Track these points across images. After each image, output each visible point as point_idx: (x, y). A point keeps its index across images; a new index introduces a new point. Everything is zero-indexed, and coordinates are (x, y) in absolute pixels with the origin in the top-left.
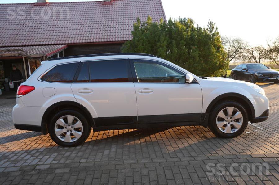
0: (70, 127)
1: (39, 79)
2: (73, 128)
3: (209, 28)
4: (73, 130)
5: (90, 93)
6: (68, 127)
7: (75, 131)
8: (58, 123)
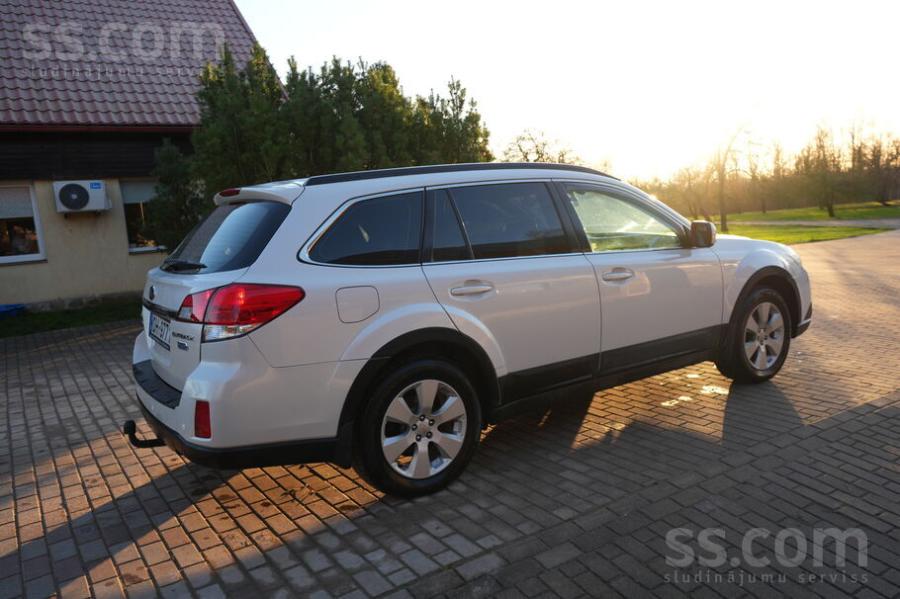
0: (427, 421)
1: (305, 255)
2: (436, 426)
3: (453, 100)
4: (434, 430)
5: (485, 296)
6: (419, 423)
7: (441, 434)
8: (390, 415)
